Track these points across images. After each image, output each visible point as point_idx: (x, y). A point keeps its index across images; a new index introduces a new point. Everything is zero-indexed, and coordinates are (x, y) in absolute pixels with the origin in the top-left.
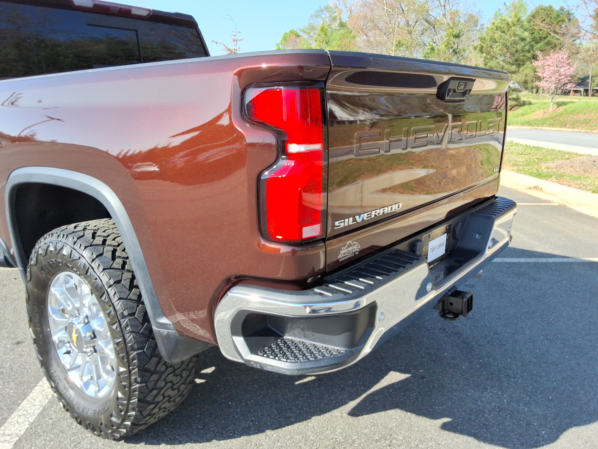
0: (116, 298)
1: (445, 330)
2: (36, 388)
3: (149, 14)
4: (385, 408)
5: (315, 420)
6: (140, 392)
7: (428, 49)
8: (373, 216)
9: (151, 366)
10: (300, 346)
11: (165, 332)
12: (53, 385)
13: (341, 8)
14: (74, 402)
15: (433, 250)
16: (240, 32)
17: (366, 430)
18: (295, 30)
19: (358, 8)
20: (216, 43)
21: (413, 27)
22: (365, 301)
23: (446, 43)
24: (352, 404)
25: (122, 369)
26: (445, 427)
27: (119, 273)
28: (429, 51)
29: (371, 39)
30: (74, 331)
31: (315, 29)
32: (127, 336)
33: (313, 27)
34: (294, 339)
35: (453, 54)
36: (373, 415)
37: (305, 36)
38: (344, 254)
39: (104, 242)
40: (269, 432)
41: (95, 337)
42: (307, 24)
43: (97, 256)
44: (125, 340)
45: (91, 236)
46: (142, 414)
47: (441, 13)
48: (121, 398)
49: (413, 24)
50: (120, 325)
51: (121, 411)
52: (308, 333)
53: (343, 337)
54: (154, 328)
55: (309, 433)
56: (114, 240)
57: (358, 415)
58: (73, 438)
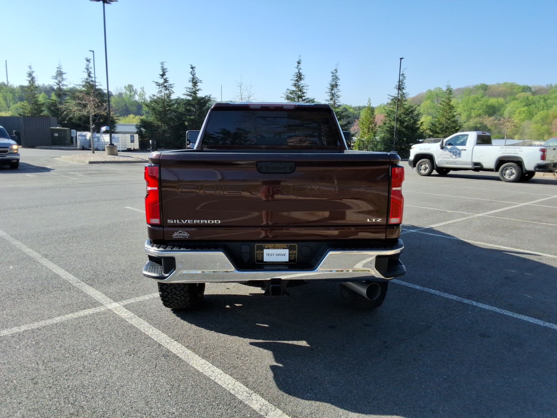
8: (195, 222)
15: (269, 255)
38: (177, 235)
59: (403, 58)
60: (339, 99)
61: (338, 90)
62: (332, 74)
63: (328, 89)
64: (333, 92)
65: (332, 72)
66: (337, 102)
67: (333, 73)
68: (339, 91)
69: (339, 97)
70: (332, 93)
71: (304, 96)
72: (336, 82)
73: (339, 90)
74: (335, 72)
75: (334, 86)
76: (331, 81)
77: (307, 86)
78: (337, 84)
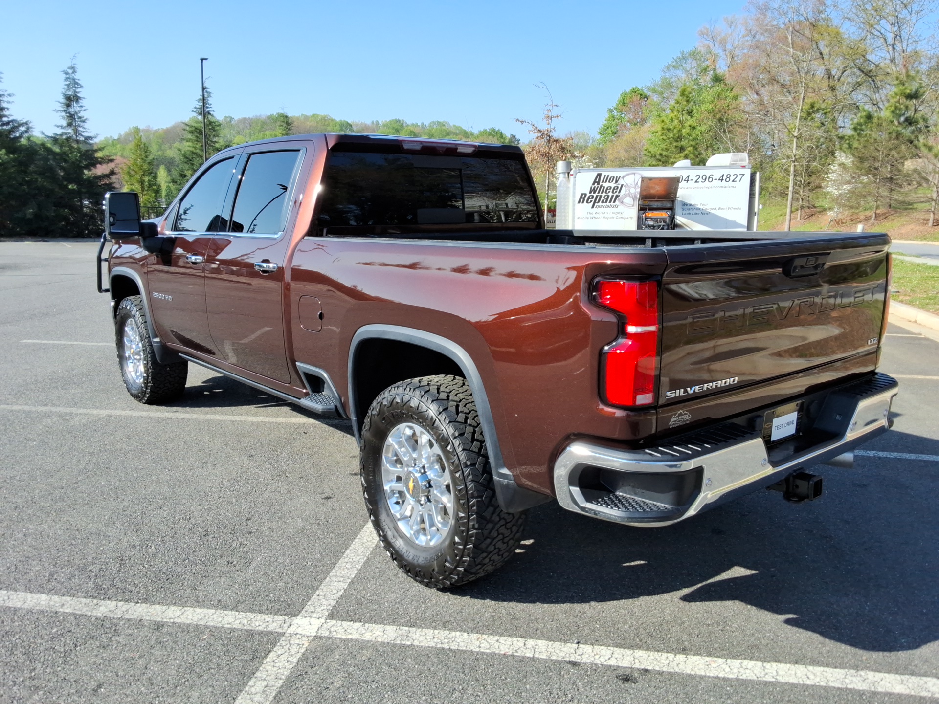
0: (460, 449)
1: (812, 531)
2: (356, 540)
3: (474, 151)
4: (721, 598)
5: (643, 600)
6: (476, 539)
7: (861, 117)
8: (705, 389)
9: (487, 514)
10: (631, 501)
11: (505, 481)
12: (382, 534)
13: (717, 52)
14: (404, 551)
15: (778, 427)
16: (556, 106)
17: (698, 615)
18: (640, 87)
19: (745, 51)
20: (522, 122)
21: (839, 80)
22: (691, 464)
23: (893, 108)
24: (686, 591)
25: (461, 515)
26: (788, 622)
27: (462, 426)
28: (862, 121)
29: (766, 99)
30: (412, 479)
31: (672, 87)
32: (468, 484)
33: (669, 84)
34: (624, 495)
35: (905, 125)
36: (708, 603)
37: (655, 98)
38: (675, 421)
39: (448, 397)
40: (593, 603)
41: (430, 486)
42: (659, 79)
43: (443, 410)
44: (466, 487)
45: (436, 391)
46: (475, 561)
47: (888, 56)
48: (458, 543)
49: (839, 73)
50: (463, 473)
51: (456, 556)
52: (638, 491)
53: (670, 496)
54: (495, 478)
55: (636, 610)
56: (456, 395)
57: (690, 601)
58: (401, 586)
59: (206, 59)
60: (86, 125)
61: (82, 106)
62: (64, 76)
63: (60, 105)
64: (71, 110)
65: (64, 71)
66: (83, 132)
67: (67, 73)
68: (84, 110)
69: (84, 122)
70: (69, 113)
71: (5, 116)
72: (76, 92)
73: (83, 108)
74: (70, 71)
75: (71, 100)
76: (64, 89)
77: (9, 95)
78: (78, 95)
